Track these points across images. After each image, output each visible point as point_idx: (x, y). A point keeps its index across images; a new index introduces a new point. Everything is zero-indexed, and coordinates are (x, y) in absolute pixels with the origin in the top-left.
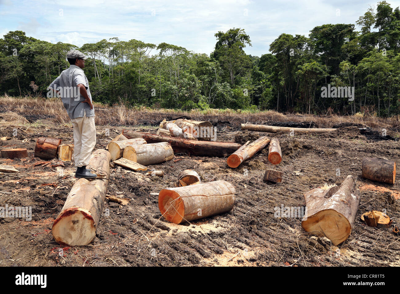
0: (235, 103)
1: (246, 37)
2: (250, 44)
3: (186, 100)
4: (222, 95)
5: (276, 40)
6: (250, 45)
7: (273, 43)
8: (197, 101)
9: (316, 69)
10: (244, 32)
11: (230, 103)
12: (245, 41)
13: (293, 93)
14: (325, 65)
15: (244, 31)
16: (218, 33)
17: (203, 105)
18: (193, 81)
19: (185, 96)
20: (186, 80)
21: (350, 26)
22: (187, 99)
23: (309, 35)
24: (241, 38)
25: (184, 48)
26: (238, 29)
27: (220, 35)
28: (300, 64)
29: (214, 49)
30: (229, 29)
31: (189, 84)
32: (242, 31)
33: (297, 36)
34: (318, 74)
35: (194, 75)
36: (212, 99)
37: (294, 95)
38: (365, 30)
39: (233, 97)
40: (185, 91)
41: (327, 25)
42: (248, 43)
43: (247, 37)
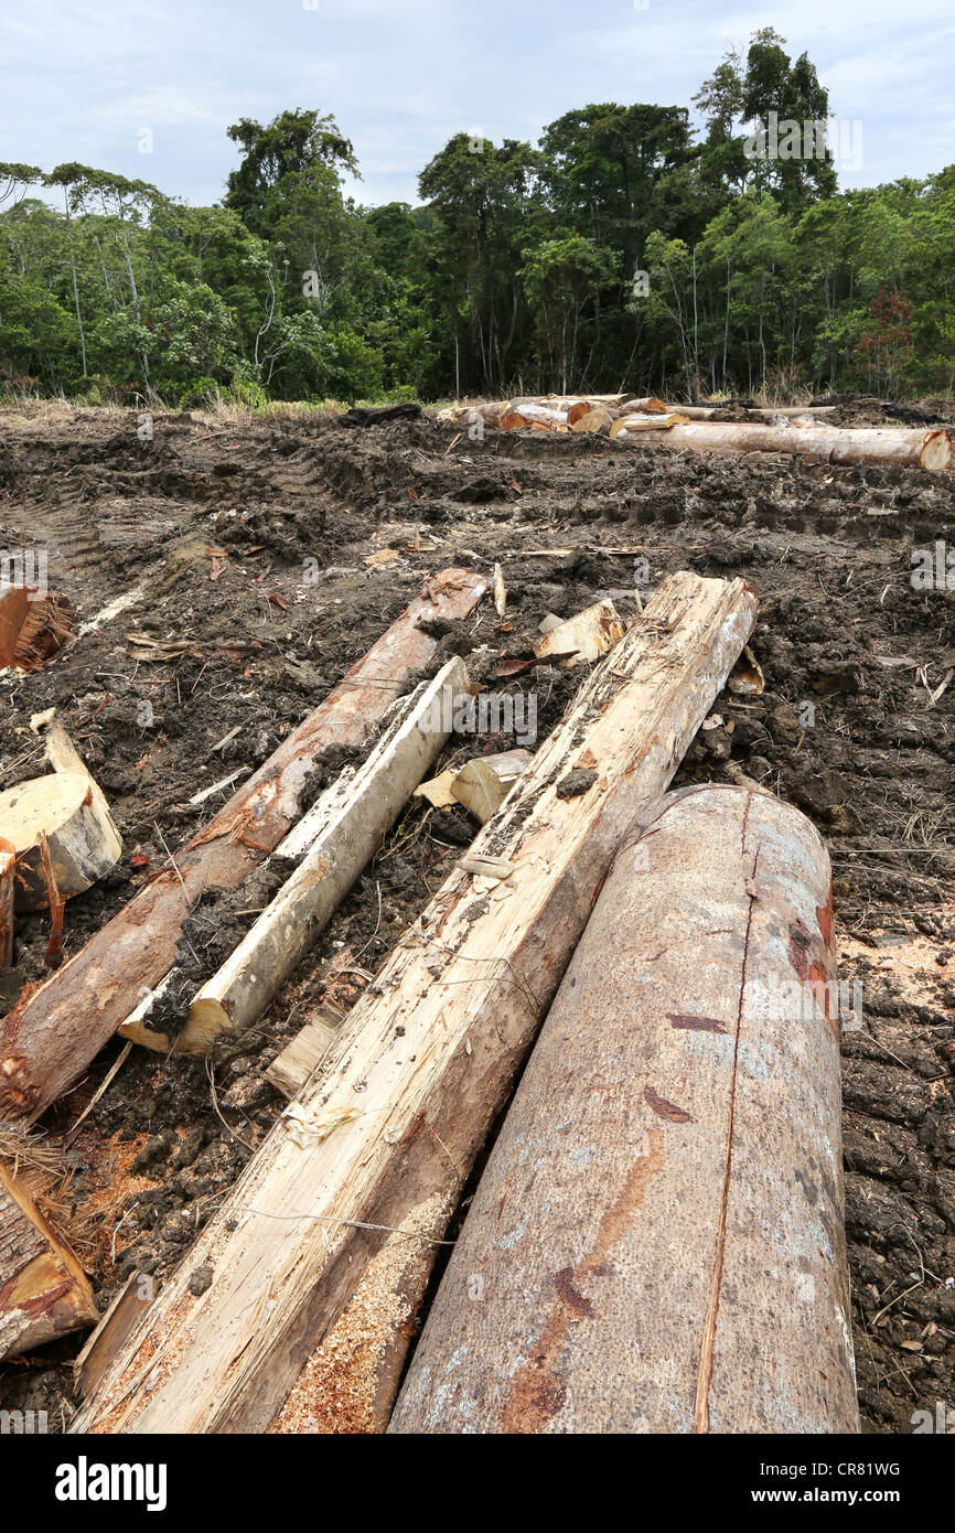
0: (344, 380)
1: (340, 147)
2: (355, 171)
3: (190, 375)
4: (302, 356)
5: (436, 157)
6: (357, 174)
7: (428, 167)
8: (226, 380)
9: (584, 262)
10: (334, 127)
11: (330, 384)
12: (339, 161)
13: (501, 342)
14: (608, 248)
15: (334, 122)
16: (239, 124)
17: (247, 391)
18: (207, 307)
19: (188, 363)
20: (183, 303)
21: (674, 111)
22: (195, 373)
23: (541, 143)
24: (324, 150)
25: (150, 186)
26: (312, 115)
27: (245, 132)
28: (527, 242)
29: (227, 190)
30: (281, 113)
31: (197, 320)
32: (327, 124)
33: (507, 143)
34: (591, 276)
35: (204, 287)
36: (265, 372)
37: (505, 348)
38: (718, 128)
39: (334, 363)
40: (188, 346)
41: (603, 108)
42: (347, 166)
43: (345, 144)
